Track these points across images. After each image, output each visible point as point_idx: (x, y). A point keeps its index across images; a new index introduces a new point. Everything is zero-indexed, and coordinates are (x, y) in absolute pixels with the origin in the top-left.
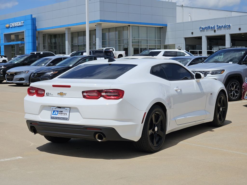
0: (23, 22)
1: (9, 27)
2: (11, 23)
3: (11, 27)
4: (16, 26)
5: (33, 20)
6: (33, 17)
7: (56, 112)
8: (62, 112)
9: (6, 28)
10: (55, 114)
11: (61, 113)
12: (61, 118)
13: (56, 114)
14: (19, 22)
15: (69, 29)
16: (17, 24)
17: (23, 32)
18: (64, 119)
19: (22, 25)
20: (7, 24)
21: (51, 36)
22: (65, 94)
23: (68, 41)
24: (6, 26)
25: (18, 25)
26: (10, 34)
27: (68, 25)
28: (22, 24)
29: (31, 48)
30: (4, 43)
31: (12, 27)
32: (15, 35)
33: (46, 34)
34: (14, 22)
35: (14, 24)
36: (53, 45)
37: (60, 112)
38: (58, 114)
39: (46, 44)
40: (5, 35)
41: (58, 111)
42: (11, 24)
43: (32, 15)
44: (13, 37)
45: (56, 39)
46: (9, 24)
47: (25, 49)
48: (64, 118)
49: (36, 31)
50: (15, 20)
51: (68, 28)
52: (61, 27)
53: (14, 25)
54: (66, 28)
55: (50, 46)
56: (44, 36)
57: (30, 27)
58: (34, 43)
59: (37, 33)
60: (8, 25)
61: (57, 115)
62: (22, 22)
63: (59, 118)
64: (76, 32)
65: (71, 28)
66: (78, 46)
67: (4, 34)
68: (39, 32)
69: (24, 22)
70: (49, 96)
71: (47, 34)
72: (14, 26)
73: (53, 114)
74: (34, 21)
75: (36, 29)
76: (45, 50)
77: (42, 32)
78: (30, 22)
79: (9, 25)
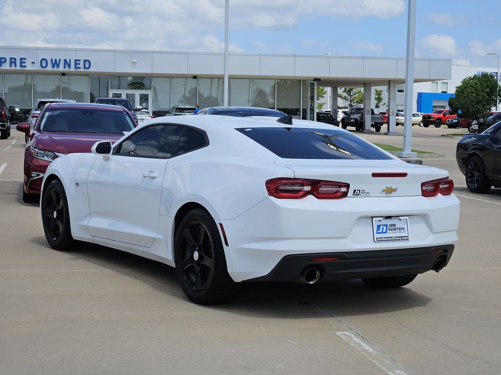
7: (383, 228)
8: (394, 225)
10: (382, 232)
11: (394, 228)
12: (397, 238)
13: (384, 231)
18: (401, 239)
22: (395, 190)
37: (391, 225)
38: (388, 231)
41: (386, 226)
48: (402, 237)
61: (386, 232)
63: (392, 239)
70: (359, 196)
73: (377, 233)
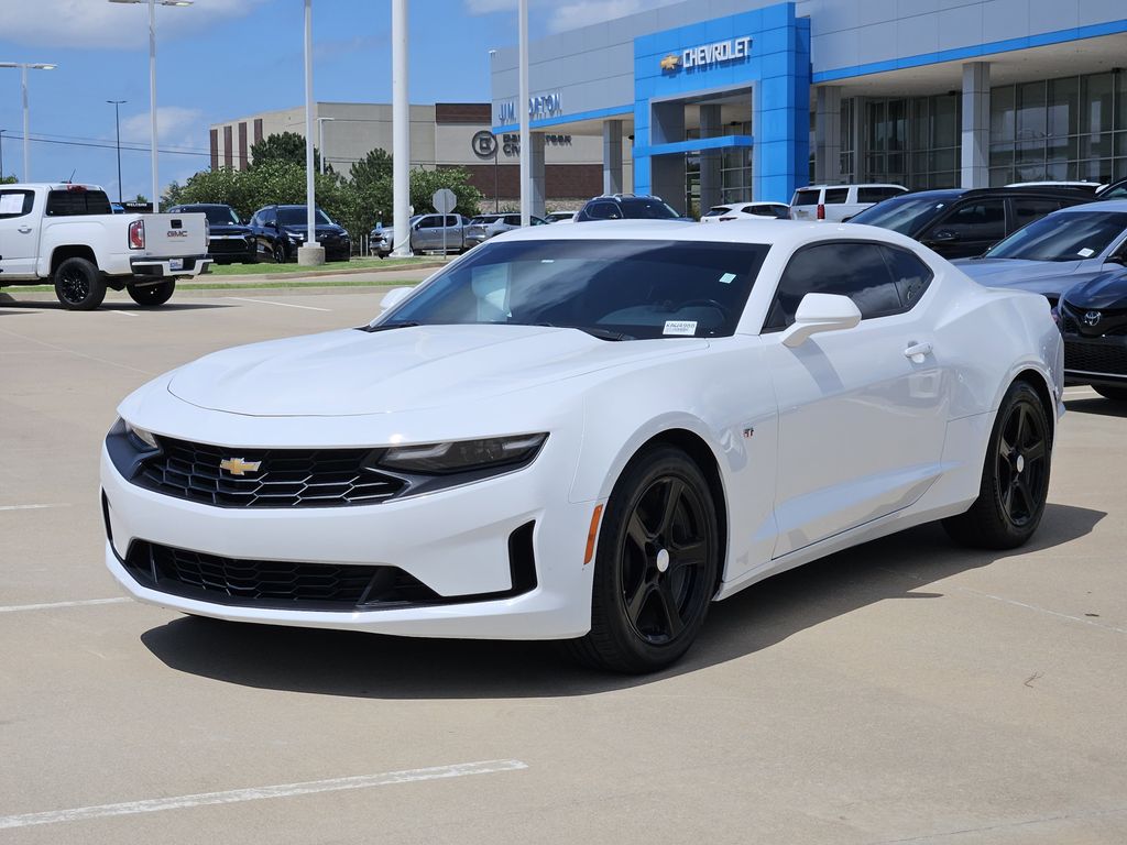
0: (746, 40)
1: (678, 67)
2: (686, 48)
3: (685, 65)
4: (711, 64)
5: (797, 28)
6: (799, 13)
9: (664, 75)
14: (728, 44)
15: (983, 67)
16: (713, 52)
17: (748, 91)
19: (741, 55)
20: (666, 53)
21: (873, 106)
23: (977, 131)
24: (663, 63)
25: (721, 58)
26: (680, 104)
27: (982, 49)
28: (740, 51)
29: (784, 170)
30: (650, 144)
31: (690, 70)
32: (702, 107)
33: (852, 100)
34: (701, 45)
35: (703, 51)
36: (887, 152)
39: (852, 148)
40: (656, 106)
42: (688, 55)
43: (791, 6)
44: (692, 115)
45: (900, 122)
46: (675, 53)
47: (753, 174)
49: (811, 83)
50: (707, 33)
51: (976, 63)
52: (939, 57)
53: (703, 58)
54: (964, 64)
55: (869, 160)
56: (847, 105)
57: (781, 64)
58: (798, 142)
59: (813, 92)
60: (675, 61)
62: (743, 43)
64: (1040, 82)
65: (992, 66)
66: (1020, 154)
67: (651, 101)
68: (822, 90)
69: (750, 42)
71: (859, 97)
72: (703, 62)
74: (801, 33)
75: (811, 74)
76: (847, 179)
77: (840, 87)
78: (781, 40)
79: (680, 58)
